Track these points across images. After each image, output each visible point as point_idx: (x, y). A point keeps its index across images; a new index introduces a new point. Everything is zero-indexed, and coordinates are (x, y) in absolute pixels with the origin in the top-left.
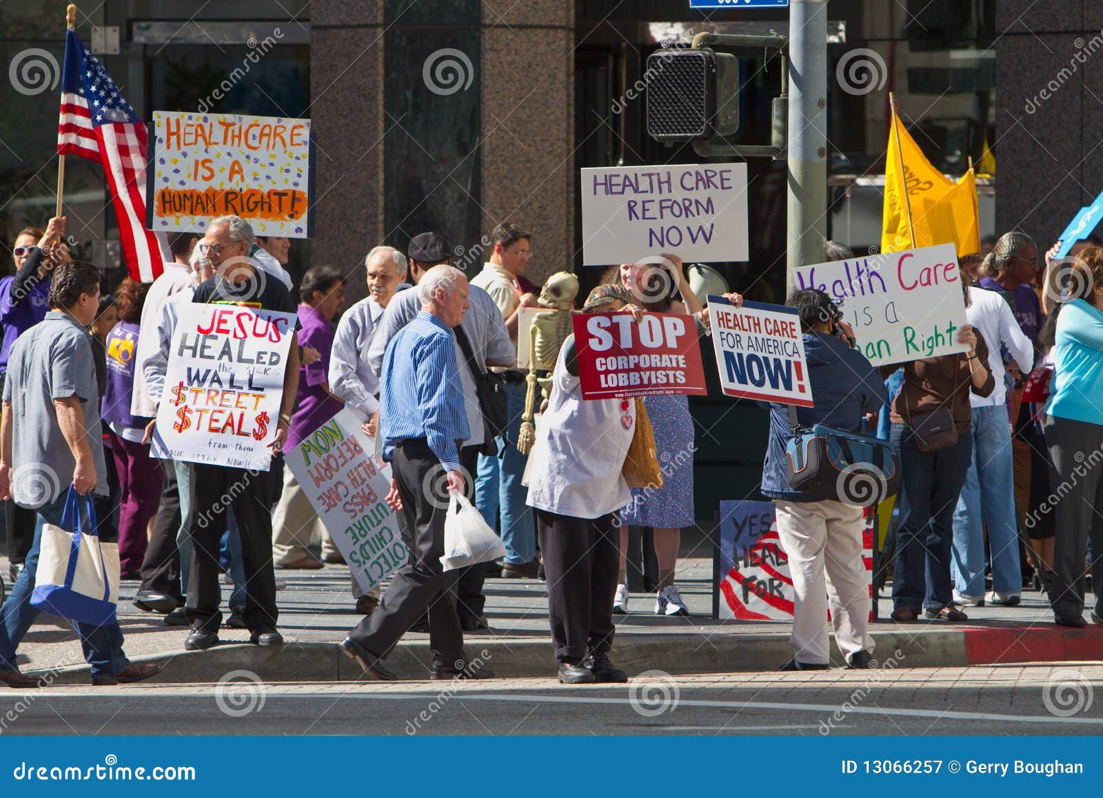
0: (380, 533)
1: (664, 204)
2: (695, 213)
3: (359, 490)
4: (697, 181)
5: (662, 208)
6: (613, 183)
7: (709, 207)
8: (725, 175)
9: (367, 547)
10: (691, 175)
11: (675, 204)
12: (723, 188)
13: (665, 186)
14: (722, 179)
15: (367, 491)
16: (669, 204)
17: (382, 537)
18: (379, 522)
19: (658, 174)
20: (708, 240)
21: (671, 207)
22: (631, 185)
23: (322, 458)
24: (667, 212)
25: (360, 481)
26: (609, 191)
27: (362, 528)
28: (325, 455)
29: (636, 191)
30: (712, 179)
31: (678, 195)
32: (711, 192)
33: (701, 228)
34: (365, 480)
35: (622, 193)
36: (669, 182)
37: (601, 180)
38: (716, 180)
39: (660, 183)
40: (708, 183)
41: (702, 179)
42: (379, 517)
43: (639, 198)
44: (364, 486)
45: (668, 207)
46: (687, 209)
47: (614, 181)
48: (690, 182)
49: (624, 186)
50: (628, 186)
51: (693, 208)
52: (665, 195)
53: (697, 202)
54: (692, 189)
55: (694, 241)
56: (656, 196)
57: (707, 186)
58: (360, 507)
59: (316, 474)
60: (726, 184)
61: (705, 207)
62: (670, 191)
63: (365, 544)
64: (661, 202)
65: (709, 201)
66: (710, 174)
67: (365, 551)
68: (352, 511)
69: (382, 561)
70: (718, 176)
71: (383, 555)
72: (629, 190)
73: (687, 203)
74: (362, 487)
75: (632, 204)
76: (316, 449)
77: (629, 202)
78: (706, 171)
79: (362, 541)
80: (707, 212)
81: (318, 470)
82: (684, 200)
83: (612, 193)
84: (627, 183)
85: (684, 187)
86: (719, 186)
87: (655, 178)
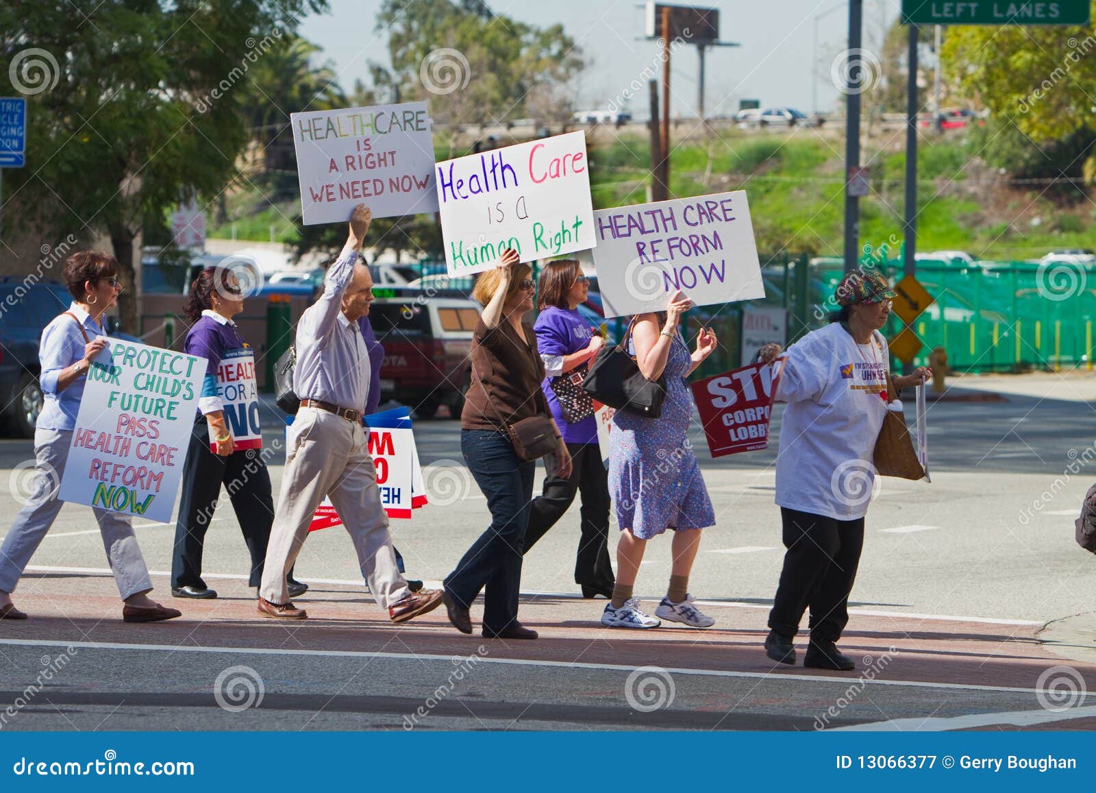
0: (145, 388)
1: (673, 243)
2: (705, 251)
3: (129, 436)
4: (700, 214)
5: (670, 248)
6: (618, 225)
7: (717, 242)
8: (727, 206)
9: (169, 390)
10: (693, 209)
11: (683, 242)
12: (727, 220)
13: (669, 223)
14: (724, 210)
15: (124, 428)
16: (676, 242)
17: (148, 383)
18: (138, 397)
19: (660, 210)
20: (722, 279)
21: (680, 246)
22: (636, 225)
23: (135, 488)
24: (676, 251)
25: (121, 441)
26: (616, 235)
27: (158, 407)
28: (130, 488)
29: (643, 232)
30: (715, 211)
31: (684, 231)
32: (717, 226)
33: (713, 266)
34: (116, 437)
35: (629, 235)
36: (672, 218)
37: (606, 222)
38: (718, 211)
39: (664, 220)
40: (711, 216)
41: (704, 213)
42: (134, 399)
43: (647, 239)
44: (122, 434)
45: (677, 246)
46: (695, 246)
47: (620, 222)
48: (693, 216)
49: (630, 227)
50: (634, 226)
51: (701, 245)
52: (672, 233)
53: (704, 237)
54: (697, 223)
55: (708, 280)
56: (662, 235)
57: (711, 220)
58: (142, 423)
59: (154, 484)
60: (729, 215)
61: (713, 242)
62: (675, 228)
63: (168, 394)
64: (669, 240)
65: (716, 235)
66: (711, 206)
67: (173, 388)
68: (153, 428)
69: (166, 367)
70: (719, 207)
71: (161, 370)
72: (635, 231)
73: (695, 240)
74: (125, 436)
75: (641, 246)
76: (131, 499)
77: (638, 244)
78: (707, 203)
79: (168, 399)
80: (715, 247)
81: (149, 484)
82: (690, 237)
83: (619, 236)
84: (632, 224)
85: (688, 223)
86: (722, 217)
87: (658, 215)
